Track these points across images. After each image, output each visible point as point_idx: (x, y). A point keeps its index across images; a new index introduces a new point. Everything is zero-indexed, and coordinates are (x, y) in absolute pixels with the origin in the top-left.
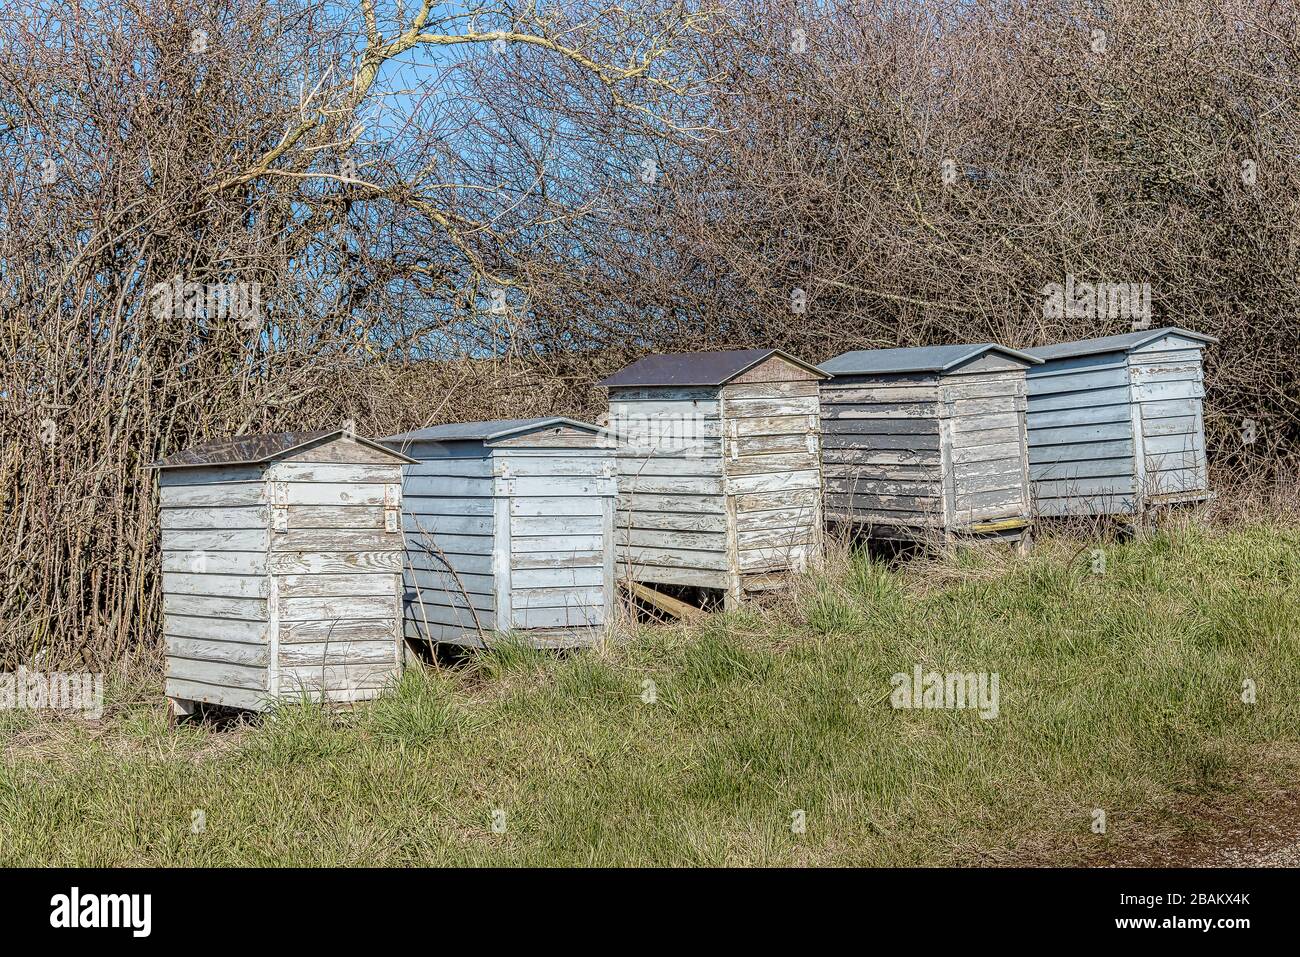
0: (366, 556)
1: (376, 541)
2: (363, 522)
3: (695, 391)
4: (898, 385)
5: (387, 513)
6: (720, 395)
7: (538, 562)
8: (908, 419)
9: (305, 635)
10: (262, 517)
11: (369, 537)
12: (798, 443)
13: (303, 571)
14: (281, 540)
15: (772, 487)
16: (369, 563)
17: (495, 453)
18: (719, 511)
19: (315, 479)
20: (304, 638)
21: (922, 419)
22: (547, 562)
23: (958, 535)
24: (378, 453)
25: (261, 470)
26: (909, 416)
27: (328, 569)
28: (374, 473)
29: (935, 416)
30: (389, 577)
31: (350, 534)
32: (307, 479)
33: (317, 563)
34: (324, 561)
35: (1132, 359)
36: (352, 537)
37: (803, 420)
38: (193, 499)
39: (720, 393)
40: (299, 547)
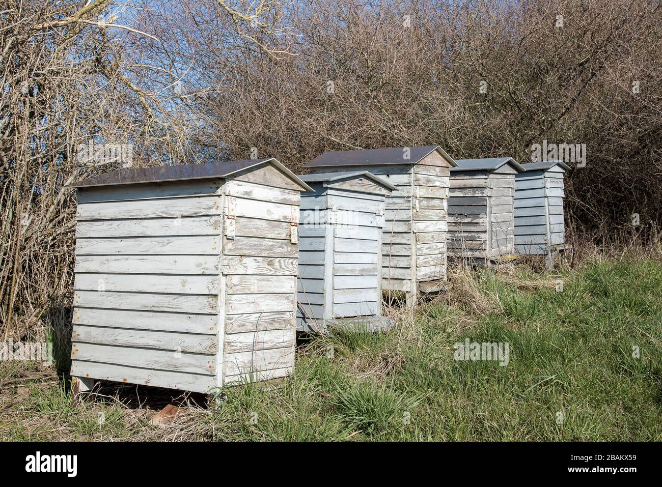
0: (279, 261)
1: (286, 250)
2: (279, 234)
3: (388, 168)
4: (457, 178)
5: (292, 228)
6: (412, 170)
7: (347, 271)
8: (463, 197)
9: (242, 326)
10: (215, 225)
11: (281, 247)
12: (440, 204)
13: (243, 272)
14: (230, 245)
15: (431, 229)
16: (281, 267)
17: (329, 192)
18: (408, 243)
19: (254, 196)
20: (242, 328)
21: (466, 197)
22: (352, 271)
23: (493, 262)
24: (289, 180)
25: (214, 186)
26: (465, 195)
27: (258, 271)
28: (287, 196)
29: (484, 195)
30: (291, 279)
31: (272, 243)
32: (247, 197)
33: (251, 265)
34: (255, 265)
35: (546, 174)
36: (272, 246)
37: (443, 190)
38: (120, 212)
39: (412, 169)
40: (241, 252)
